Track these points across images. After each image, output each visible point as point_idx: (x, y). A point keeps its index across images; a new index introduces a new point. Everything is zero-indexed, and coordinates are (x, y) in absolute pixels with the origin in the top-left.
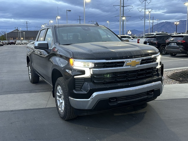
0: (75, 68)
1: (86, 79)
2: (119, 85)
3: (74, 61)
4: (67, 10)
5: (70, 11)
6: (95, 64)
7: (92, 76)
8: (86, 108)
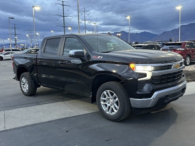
0: (136, 71)
1: (147, 81)
2: (169, 84)
3: (136, 65)
4: (9, 18)
5: (13, 18)
6: (155, 67)
7: (152, 77)
8: (149, 106)
